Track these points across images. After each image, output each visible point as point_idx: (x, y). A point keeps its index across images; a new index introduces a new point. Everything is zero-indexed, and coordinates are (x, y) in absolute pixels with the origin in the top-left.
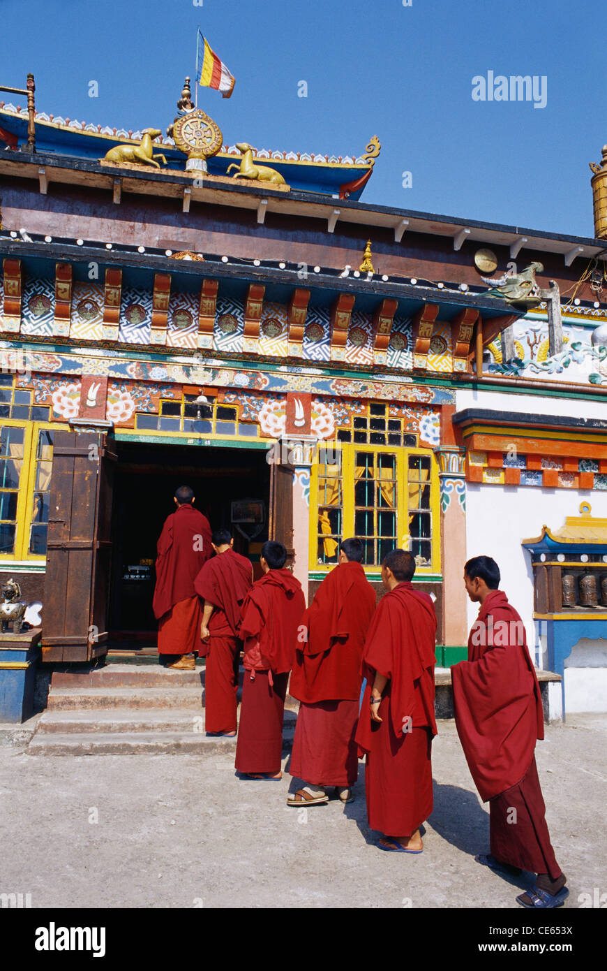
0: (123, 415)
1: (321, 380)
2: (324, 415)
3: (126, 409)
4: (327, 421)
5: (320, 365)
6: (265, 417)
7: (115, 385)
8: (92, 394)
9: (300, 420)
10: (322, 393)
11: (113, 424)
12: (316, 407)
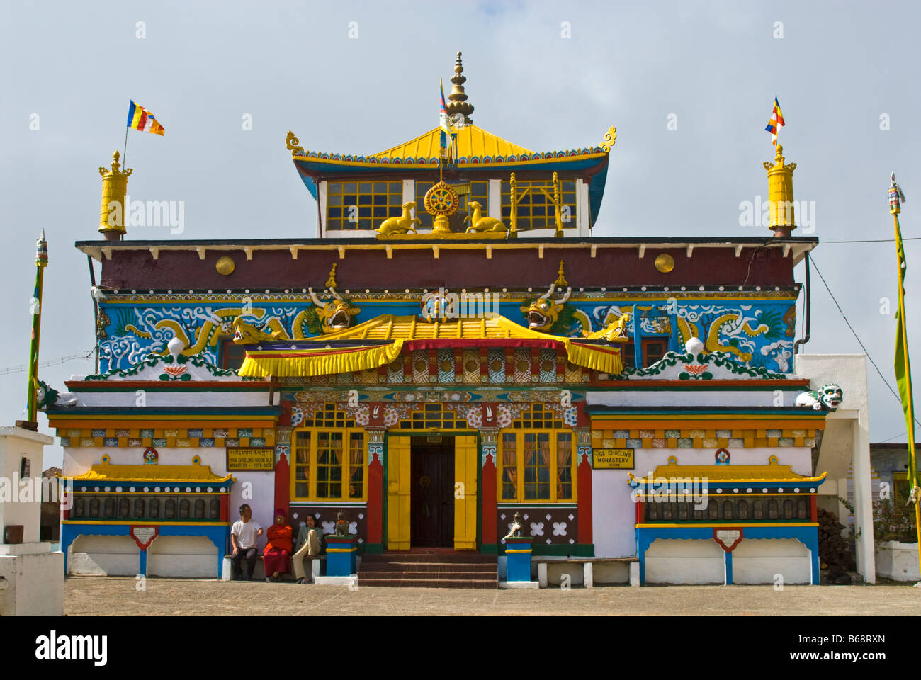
0: (393, 422)
1: (501, 393)
2: (505, 413)
3: (394, 418)
4: (507, 417)
5: (500, 385)
6: (471, 417)
7: (387, 406)
8: (376, 412)
9: (490, 418)
10: (503, 401)
11: (388, 427)
12: (500, 409)
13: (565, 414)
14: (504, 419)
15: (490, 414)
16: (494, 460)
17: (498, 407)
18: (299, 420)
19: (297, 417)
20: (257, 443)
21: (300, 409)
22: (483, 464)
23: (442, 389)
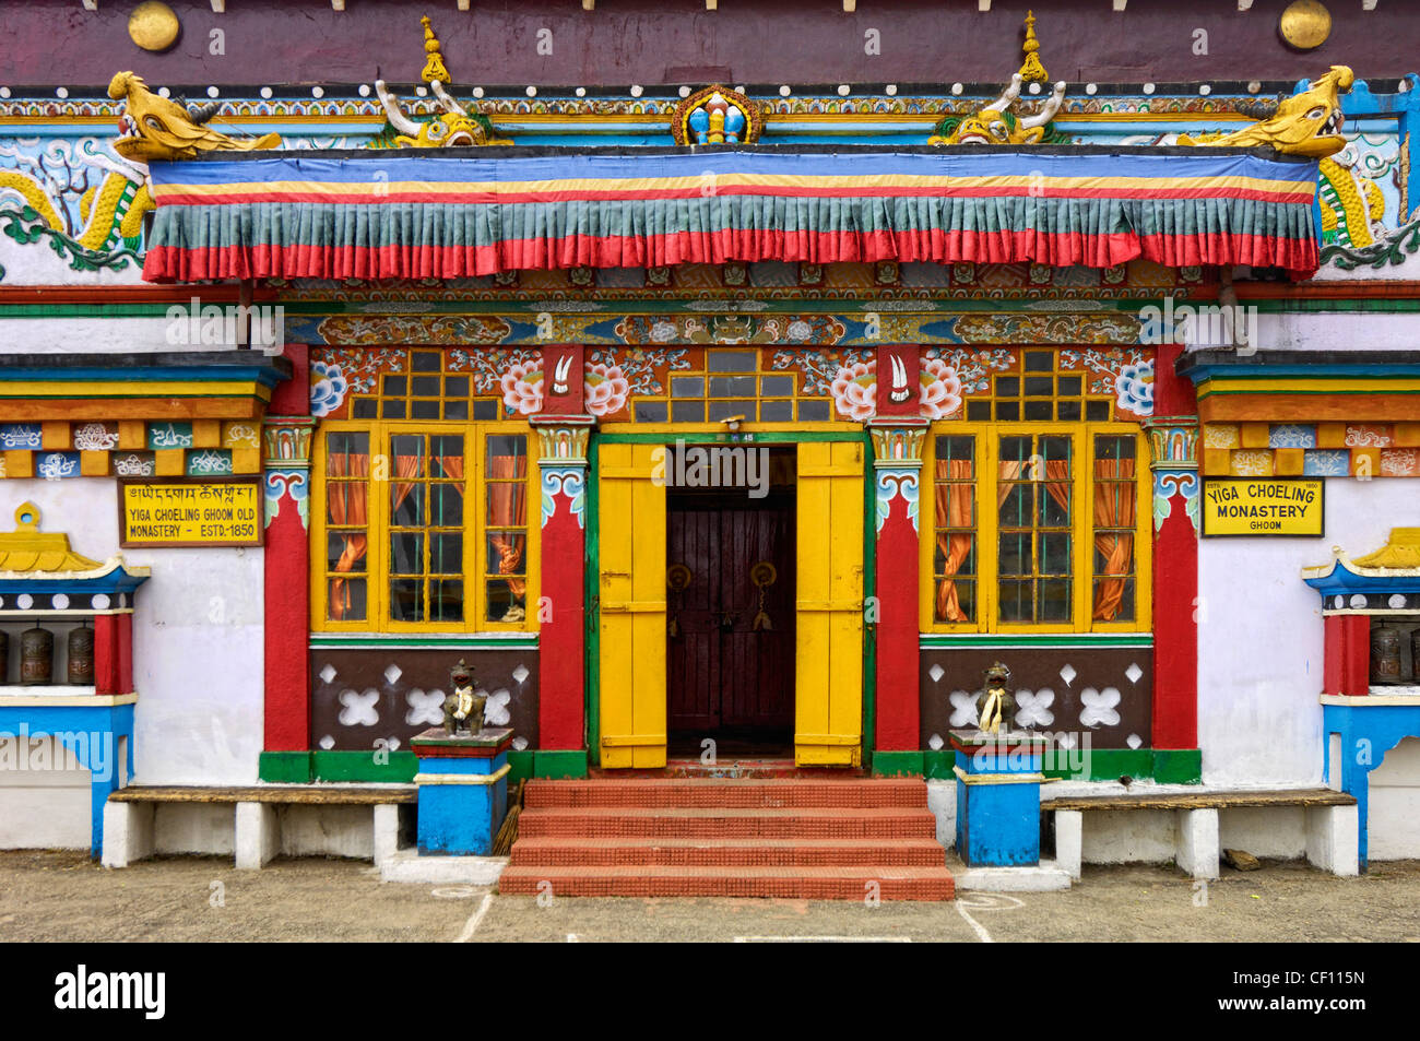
0: (612, 402)
1: (935, 320)
2: (943, 378)
3: (616, 393)
4: (949, 388)
5: (931, 294)
6: (842, 389)
7: (596, 356)
8: (561, 373)
9: (900, 390)
10: (941, 341)
11: (597, 418)
12: (929, 365)
13: (1120, 380)
14: (941, 395)
15: (900, 378)
16: (912, 513)
17: (923, 360)
18: (333, 400)
19: (329, 391)
20: (207, 465)
21: (336, 367)
22: (881, 525)
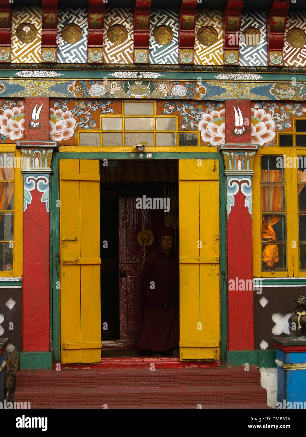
0: (66, 133)
1: (259, 85)
2: (264, 120)
3: (69, 127)
4: (268, 127)
5: (257, 70)
6: (205, 126)
7: (56, 105)
8: (36, 115)
9: (239, 128)
10: (262, 99)
11: (58, 143)
12: (256, 113)
14: (264, 131)
15: (239, 120)
16: (248, 203)
17: (252, 109)
22: (229, 210)
23: (154, 75)
